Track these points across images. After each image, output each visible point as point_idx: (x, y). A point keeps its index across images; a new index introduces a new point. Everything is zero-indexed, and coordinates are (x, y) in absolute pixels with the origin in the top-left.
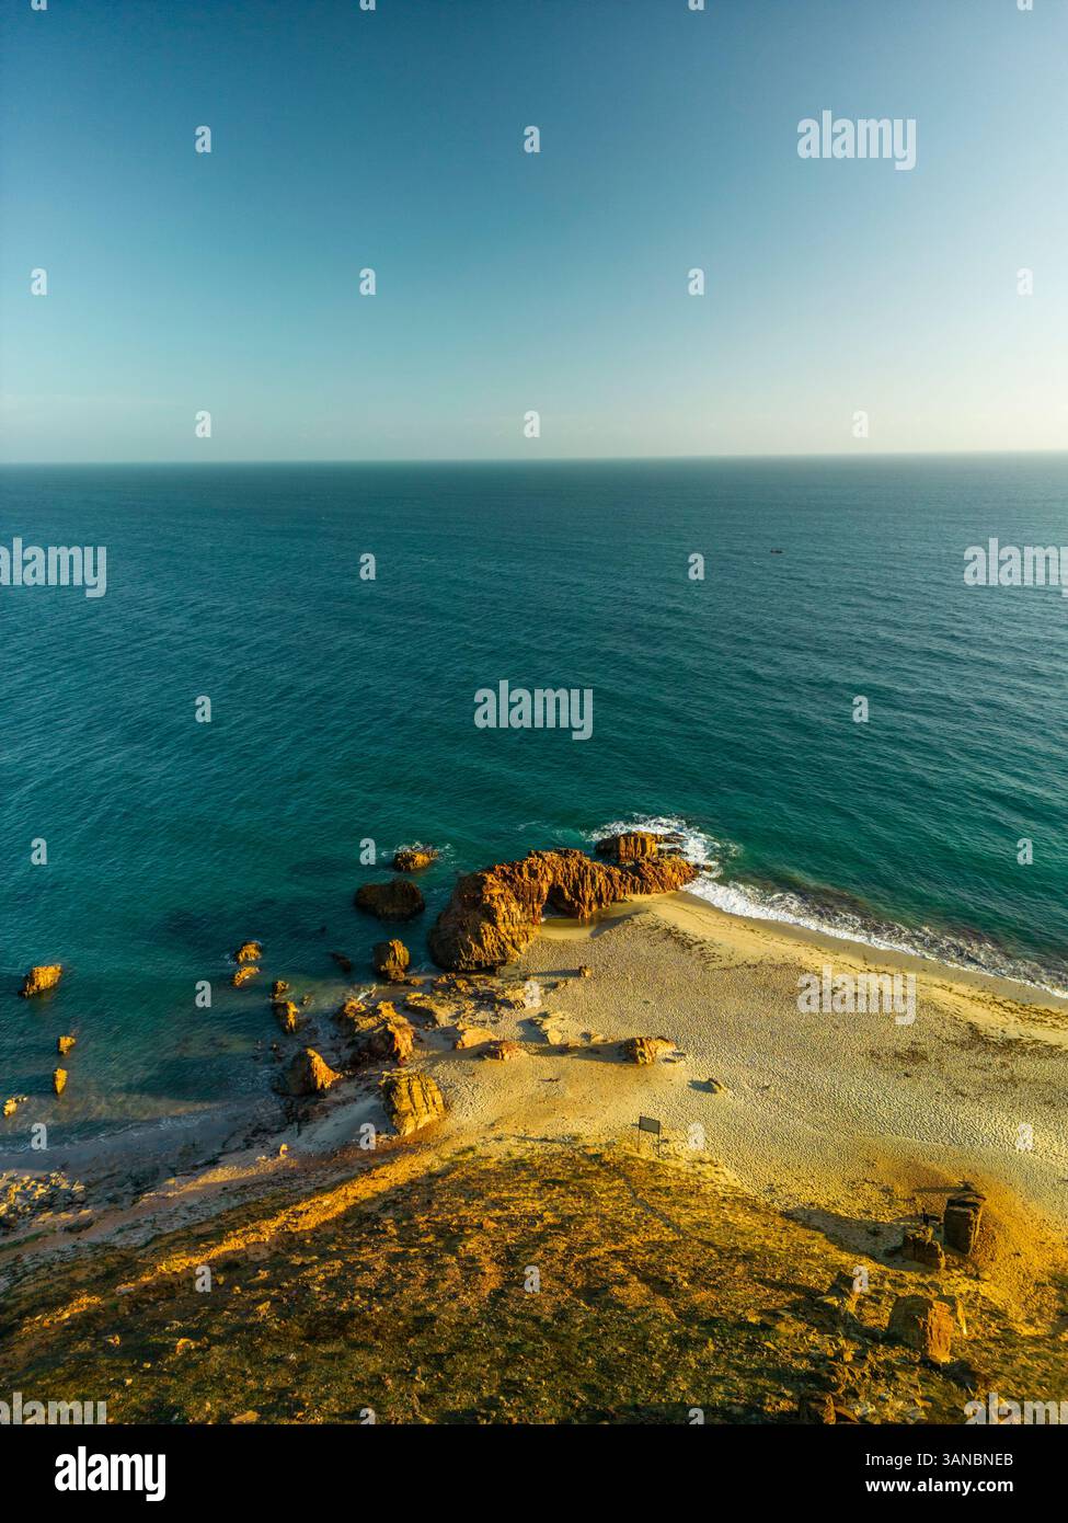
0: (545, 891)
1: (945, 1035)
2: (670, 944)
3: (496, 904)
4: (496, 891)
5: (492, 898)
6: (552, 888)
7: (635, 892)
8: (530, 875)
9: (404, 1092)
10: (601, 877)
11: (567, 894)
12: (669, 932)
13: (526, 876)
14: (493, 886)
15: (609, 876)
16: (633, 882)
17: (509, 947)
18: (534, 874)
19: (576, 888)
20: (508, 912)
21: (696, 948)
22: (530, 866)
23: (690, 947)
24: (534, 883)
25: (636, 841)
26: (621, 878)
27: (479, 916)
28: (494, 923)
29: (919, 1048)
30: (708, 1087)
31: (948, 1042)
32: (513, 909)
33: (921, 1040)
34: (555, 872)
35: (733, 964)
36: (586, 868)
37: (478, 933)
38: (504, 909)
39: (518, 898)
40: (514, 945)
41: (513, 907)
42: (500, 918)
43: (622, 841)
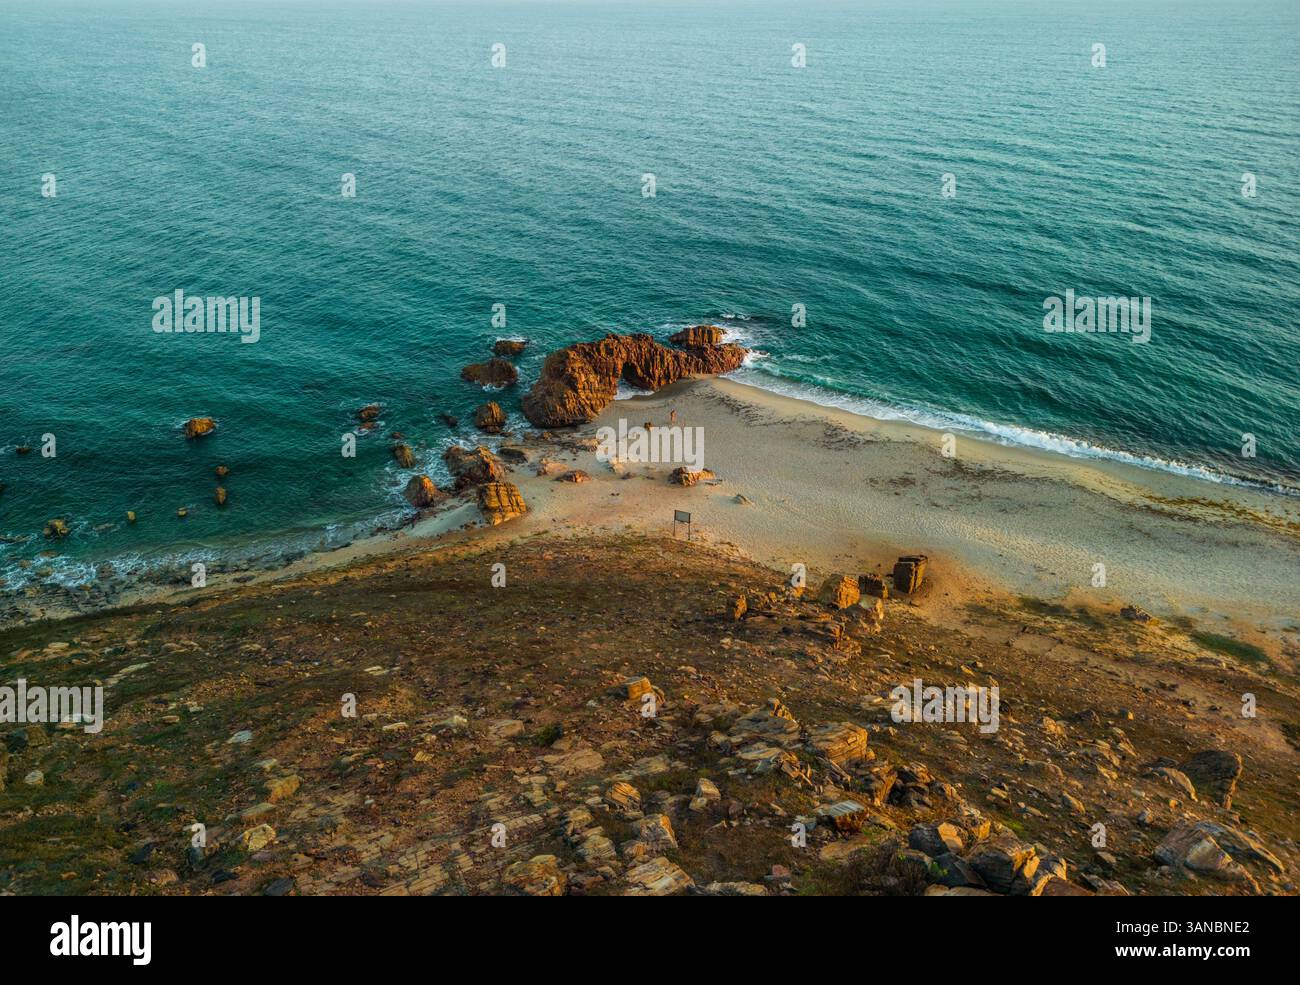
0: (620, 367)
1: (933, 468)
2: (723, 408)
3: (576, 375)
4: (578, 365)
5: (573, 370)
6: (625, 365)
7: (698, 371)
8: (607, 353)
9: (493, 493)
10: (669, 358)
11: (639, 371)
12: (723, 400)
13: (603, 353)
14: (575, 360)
15: (676, 357)
16: (697, 364)
17: (588, 410)
18: (610, 352)
19: (647, 366)
20: (587, 381)
21: (743, 411)
22: (606, 345)
23: (738, 410)
24: (609, 359)
25: (703, 332)
26: (687, 360)
27: (562, 384)
28: (575, 390)
29: (910, 477)
30: (738, 499)
31: (934, 472)
32: (592, 380)
33: (912, 471)
34: (628, 352)
35: (771, 421)
36: (656, 350)
37: (562, 398)
38: (583, 379)
39: (596, 372)
40: (592, 408)
41: (592, 378)
42: (580, 386)
43: (691, 333)
